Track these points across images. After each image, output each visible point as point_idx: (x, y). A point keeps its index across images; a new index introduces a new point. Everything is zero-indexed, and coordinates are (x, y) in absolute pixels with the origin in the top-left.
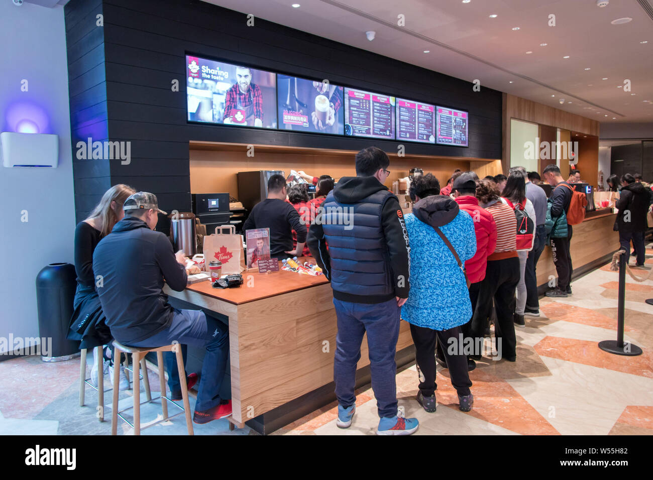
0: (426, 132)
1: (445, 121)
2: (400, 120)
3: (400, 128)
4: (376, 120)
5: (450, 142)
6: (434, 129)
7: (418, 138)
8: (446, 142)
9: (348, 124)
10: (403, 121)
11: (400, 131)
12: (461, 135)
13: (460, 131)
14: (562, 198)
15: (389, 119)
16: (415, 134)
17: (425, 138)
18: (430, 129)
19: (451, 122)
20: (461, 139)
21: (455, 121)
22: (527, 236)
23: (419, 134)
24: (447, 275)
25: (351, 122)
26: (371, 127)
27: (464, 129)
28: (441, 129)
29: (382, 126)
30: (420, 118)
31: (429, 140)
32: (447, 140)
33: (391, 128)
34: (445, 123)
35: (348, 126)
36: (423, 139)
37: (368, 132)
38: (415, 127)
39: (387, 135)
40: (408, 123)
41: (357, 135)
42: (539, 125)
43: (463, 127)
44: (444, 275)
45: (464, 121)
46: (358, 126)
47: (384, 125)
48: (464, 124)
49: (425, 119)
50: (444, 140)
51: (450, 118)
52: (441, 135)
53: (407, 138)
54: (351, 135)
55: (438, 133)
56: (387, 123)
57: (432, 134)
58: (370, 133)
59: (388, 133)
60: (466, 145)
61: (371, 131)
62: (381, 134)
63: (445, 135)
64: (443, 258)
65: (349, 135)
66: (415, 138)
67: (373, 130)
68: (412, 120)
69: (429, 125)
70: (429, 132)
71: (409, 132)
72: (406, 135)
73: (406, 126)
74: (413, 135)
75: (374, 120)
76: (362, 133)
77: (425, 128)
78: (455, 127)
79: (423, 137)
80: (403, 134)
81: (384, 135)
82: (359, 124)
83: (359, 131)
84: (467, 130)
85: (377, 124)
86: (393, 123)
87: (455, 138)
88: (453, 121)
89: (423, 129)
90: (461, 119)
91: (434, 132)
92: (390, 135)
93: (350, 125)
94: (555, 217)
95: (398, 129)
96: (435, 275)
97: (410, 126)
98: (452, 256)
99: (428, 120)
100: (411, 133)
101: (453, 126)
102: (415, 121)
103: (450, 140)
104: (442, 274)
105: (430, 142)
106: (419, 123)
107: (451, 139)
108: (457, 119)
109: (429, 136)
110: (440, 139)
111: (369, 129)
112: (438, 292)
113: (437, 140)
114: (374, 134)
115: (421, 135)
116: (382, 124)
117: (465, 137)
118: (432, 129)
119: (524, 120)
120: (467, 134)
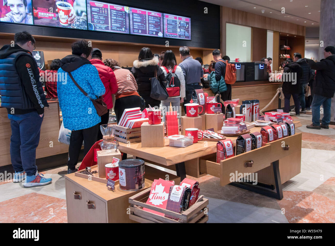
0: (156, 30)
1: (171, 23)
2: (133, 22)
3: (133, 27)
4: (113, 21)
5: (176, 37)
6: (162, 28)
7: (149, 34)
8: (172, 36)
9: (90, 23)
10: (136, 22)
11: (133, 29)
12: (185, 33)
13: (184, 30)
14: (220, 69)
15: (124, 21)
16: (146, 31)
17: (154, 33)
18: (159, 28)
19: (177, 24)
20: (185, 35)
21: (180, 23)
22: (175, 88)
23: (149, 31)
24: (72, 99)
25: (93, 22)
26: (110, 25)
27: (187, 28)
28: (167, 28)
29: (118, 25)
30: (149, 21)
31: (158, 35)
32: (173, 35)
33: (126, 26)
34: (171, 24)
35: (90, 24)
36: (153, 34)
37: (107, 28)
38: (146, 26)
39: (122, 31)
40: (140, 24)
41: (98, 30)
42: (252, 27)
43: (187, 27)
44: (70, 98)
45: (187, 23)
46: (99, 25)
47: (120, 24)
48: (188, 25)
49: (155, 22)
50: (170, 35)
51: (176, 21)
52: (168, 32)
53: (139, 33)
54: (93, 30)
55: (165, 31)
56: (122, 23)
57: (161, 31)
58: (108, 29)
59: (123, 29)
60: (190, 39)
61: (110, 28)
62: (117, 30)
63: (172, 32)
64: (70, 89)
65: (91, 30)
66: (146, 33)
67: (111, 28)
68: (143, 21)
69: (158, 25)
70: (158, 30)
71: (141, 30)
72: (138, 31)
73: (138, 25)
74: (144, 31)
75: (111, 21)
76: (102, 29)
77: (154, 27)
78: (179, 27)
79: (153, 33)
80: (136, 31)
81: (120, 31)
82: (99, 23)
83: (100, 28)
84: (190, 29)
85: (114, 23)
86: (128, 24)
87: (180, 34)
88: (178, 23)
89: (153, 28)
90: (184, 22)
91: (162, 30)
92: (125, 31)
93: (92, 24)
94: (218, 81)
95: (132, 27)
96: (66, 98)
97: (142, 26)
98: (76, 89)
99: (156, 22)
100: (142, 30)
101: (178, 26)
102: (146, 23)
103: (175, 36)
104: (69, 98)
105: (159, 37)
106: (149, 24)
107: (177, 35)
108: (182, 22)
109: (158, 32)
110: (167, 35)
111: (108, 27)
112: (68, 108)
113: (165, 35)
114: (112, 29)
115: (151, 31)
116: (118, 24)
117: (188, 34)
118: (160, 28)
119: (238, 24)
120: (190, 32)
